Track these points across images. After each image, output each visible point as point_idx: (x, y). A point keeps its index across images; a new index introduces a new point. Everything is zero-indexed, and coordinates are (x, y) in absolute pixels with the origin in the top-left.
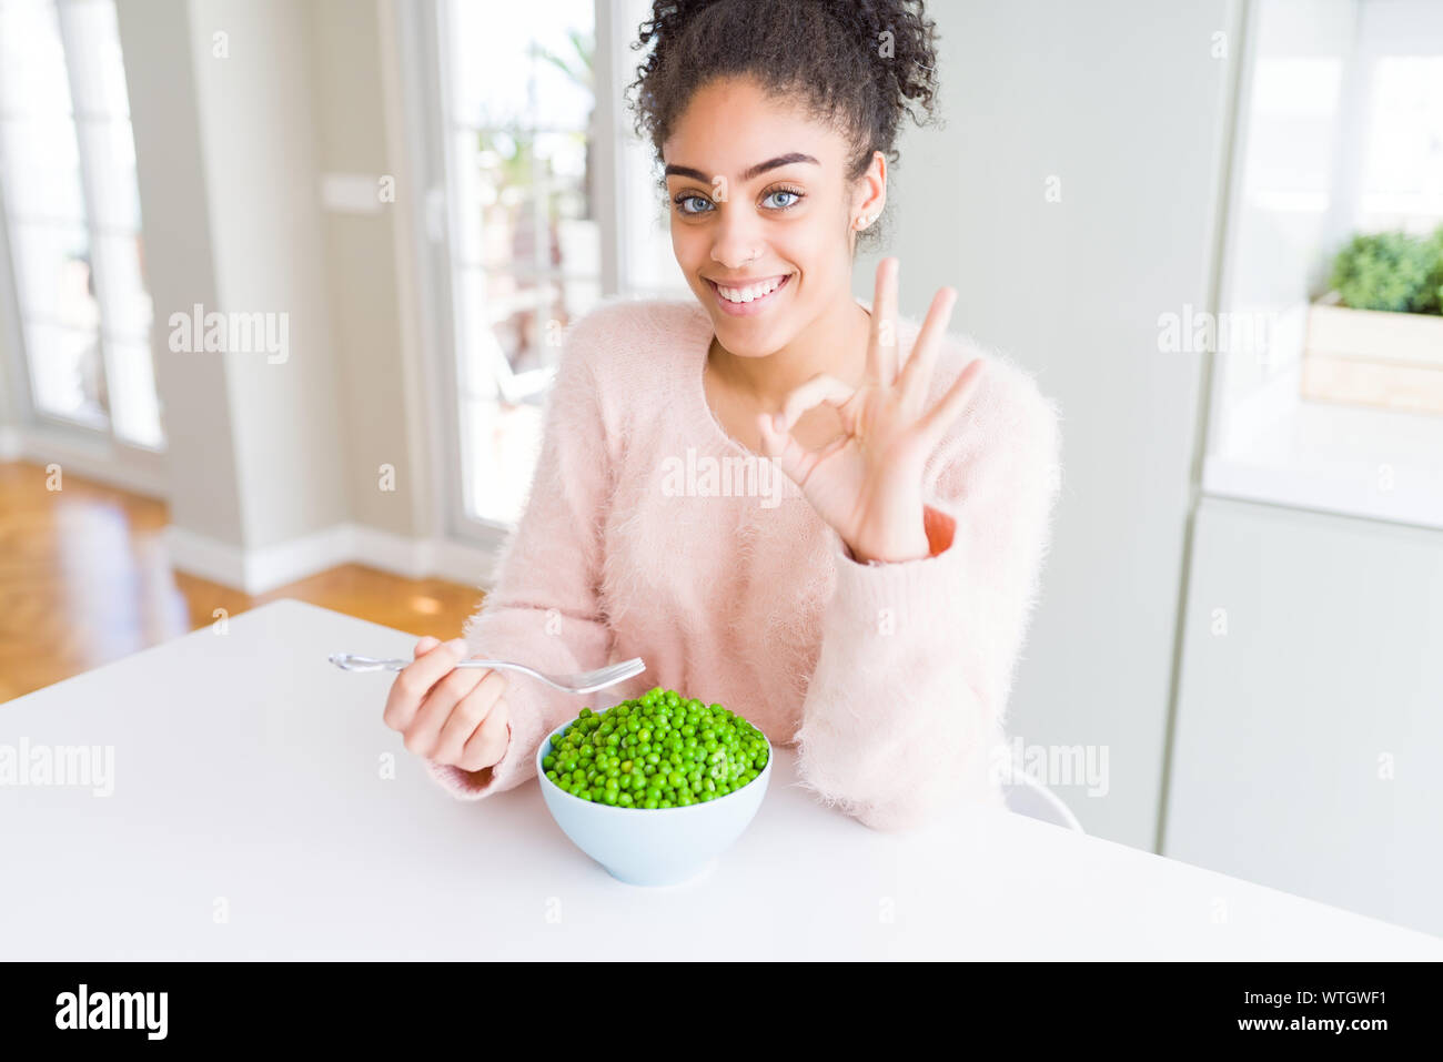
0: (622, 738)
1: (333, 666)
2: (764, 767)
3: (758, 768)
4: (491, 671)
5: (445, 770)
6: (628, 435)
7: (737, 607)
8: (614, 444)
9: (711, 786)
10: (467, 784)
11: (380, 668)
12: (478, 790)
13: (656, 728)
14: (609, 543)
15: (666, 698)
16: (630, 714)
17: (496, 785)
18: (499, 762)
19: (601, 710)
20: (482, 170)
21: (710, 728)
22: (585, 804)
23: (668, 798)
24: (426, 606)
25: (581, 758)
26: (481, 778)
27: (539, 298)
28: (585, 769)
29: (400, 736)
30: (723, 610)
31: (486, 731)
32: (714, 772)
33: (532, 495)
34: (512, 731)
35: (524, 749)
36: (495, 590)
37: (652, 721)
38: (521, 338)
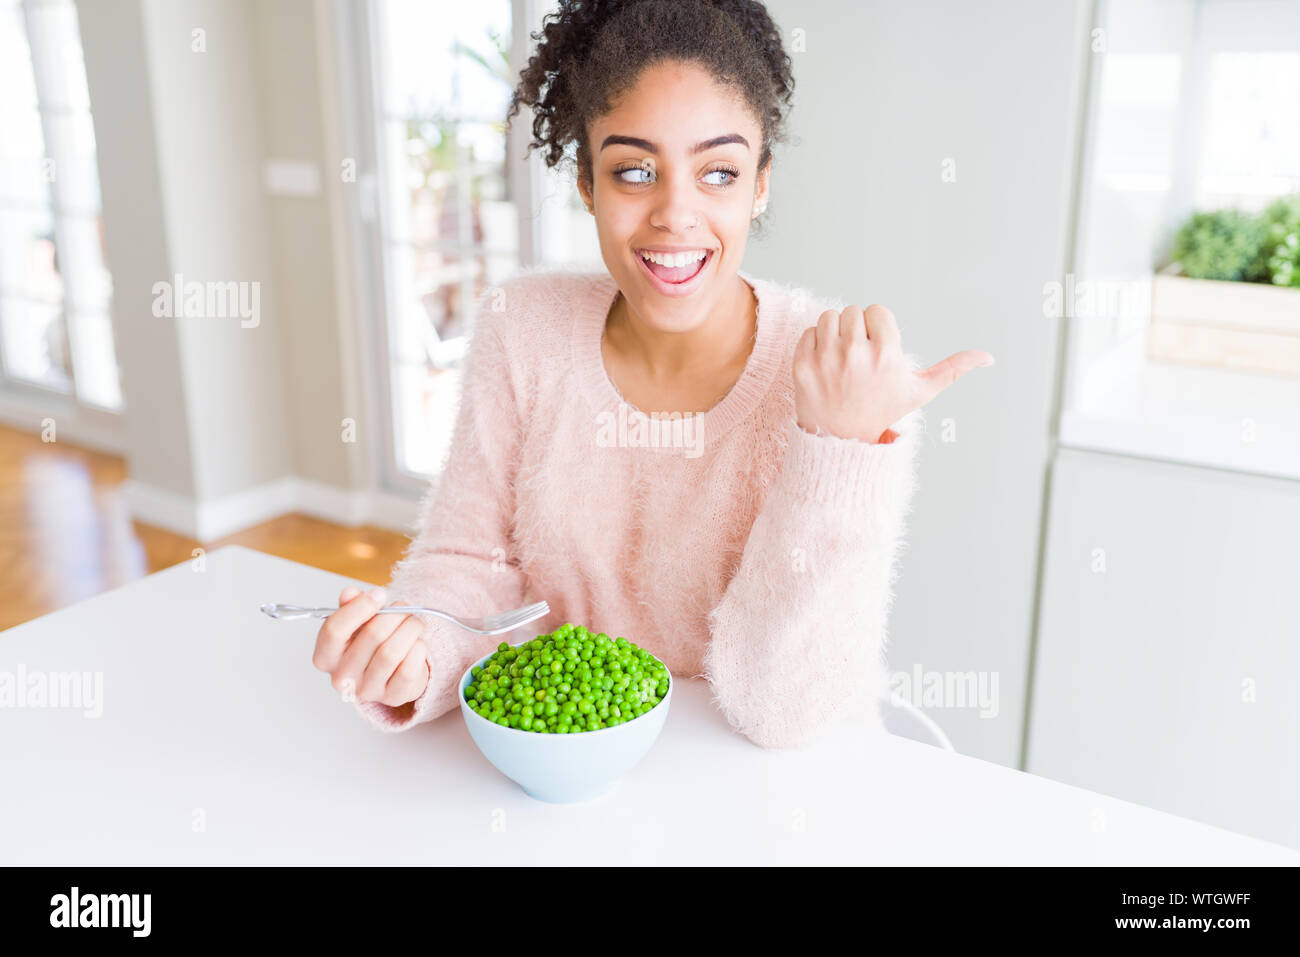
0: (536, 670)
1: (264, 616)
2: (665, 695)
3: (660, 696)
4: (409, 616)
5: (371, 705)
6: (533, 398)
7: (633, 552)
8: (522, 406)
9: (616, 711)
10: (392, 717)
11: (308, 615)
12: (402, 723)
13: (567, 660)
14: (519, 495)
15: (576, 633)
16: (543, 648)
17: (417, 719)
18: (420, 697)
19: (517, 644)
20: (411, 157)
21: (616, 660)
22: (503, 729)
23: (578, 723)
24: (362, 551)
25: (500, 688)
26: (405, 711)
27: (464, 272)
28: (503, 698)
29: (329, 676)
30: (621, 556)
31: (405, 670)
32: (619, 700)
33: (452, 450)
34: (432, 669)
35: (443, 684)
36: (420, 537)
37: (563, 654)
38: (447, 307)
